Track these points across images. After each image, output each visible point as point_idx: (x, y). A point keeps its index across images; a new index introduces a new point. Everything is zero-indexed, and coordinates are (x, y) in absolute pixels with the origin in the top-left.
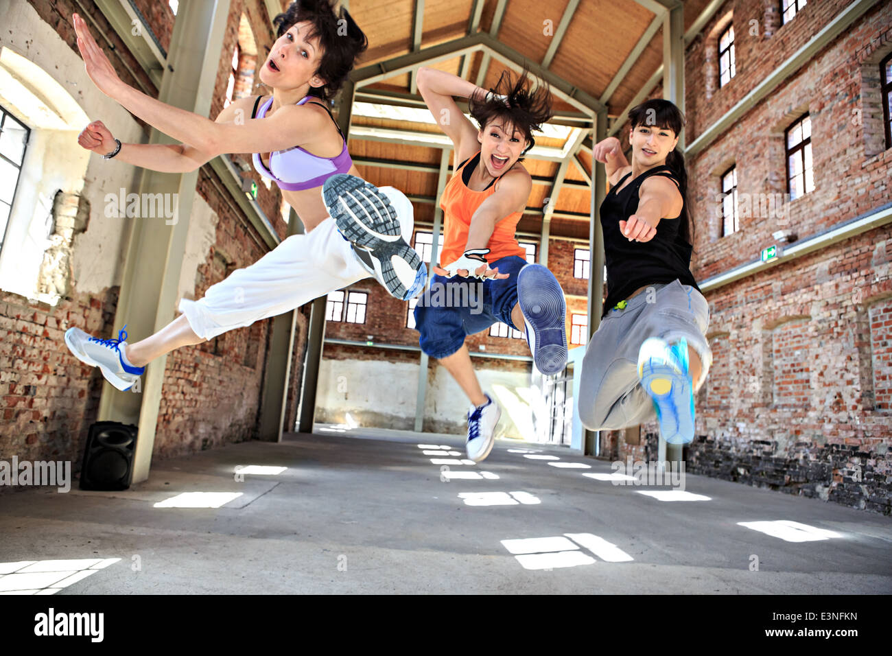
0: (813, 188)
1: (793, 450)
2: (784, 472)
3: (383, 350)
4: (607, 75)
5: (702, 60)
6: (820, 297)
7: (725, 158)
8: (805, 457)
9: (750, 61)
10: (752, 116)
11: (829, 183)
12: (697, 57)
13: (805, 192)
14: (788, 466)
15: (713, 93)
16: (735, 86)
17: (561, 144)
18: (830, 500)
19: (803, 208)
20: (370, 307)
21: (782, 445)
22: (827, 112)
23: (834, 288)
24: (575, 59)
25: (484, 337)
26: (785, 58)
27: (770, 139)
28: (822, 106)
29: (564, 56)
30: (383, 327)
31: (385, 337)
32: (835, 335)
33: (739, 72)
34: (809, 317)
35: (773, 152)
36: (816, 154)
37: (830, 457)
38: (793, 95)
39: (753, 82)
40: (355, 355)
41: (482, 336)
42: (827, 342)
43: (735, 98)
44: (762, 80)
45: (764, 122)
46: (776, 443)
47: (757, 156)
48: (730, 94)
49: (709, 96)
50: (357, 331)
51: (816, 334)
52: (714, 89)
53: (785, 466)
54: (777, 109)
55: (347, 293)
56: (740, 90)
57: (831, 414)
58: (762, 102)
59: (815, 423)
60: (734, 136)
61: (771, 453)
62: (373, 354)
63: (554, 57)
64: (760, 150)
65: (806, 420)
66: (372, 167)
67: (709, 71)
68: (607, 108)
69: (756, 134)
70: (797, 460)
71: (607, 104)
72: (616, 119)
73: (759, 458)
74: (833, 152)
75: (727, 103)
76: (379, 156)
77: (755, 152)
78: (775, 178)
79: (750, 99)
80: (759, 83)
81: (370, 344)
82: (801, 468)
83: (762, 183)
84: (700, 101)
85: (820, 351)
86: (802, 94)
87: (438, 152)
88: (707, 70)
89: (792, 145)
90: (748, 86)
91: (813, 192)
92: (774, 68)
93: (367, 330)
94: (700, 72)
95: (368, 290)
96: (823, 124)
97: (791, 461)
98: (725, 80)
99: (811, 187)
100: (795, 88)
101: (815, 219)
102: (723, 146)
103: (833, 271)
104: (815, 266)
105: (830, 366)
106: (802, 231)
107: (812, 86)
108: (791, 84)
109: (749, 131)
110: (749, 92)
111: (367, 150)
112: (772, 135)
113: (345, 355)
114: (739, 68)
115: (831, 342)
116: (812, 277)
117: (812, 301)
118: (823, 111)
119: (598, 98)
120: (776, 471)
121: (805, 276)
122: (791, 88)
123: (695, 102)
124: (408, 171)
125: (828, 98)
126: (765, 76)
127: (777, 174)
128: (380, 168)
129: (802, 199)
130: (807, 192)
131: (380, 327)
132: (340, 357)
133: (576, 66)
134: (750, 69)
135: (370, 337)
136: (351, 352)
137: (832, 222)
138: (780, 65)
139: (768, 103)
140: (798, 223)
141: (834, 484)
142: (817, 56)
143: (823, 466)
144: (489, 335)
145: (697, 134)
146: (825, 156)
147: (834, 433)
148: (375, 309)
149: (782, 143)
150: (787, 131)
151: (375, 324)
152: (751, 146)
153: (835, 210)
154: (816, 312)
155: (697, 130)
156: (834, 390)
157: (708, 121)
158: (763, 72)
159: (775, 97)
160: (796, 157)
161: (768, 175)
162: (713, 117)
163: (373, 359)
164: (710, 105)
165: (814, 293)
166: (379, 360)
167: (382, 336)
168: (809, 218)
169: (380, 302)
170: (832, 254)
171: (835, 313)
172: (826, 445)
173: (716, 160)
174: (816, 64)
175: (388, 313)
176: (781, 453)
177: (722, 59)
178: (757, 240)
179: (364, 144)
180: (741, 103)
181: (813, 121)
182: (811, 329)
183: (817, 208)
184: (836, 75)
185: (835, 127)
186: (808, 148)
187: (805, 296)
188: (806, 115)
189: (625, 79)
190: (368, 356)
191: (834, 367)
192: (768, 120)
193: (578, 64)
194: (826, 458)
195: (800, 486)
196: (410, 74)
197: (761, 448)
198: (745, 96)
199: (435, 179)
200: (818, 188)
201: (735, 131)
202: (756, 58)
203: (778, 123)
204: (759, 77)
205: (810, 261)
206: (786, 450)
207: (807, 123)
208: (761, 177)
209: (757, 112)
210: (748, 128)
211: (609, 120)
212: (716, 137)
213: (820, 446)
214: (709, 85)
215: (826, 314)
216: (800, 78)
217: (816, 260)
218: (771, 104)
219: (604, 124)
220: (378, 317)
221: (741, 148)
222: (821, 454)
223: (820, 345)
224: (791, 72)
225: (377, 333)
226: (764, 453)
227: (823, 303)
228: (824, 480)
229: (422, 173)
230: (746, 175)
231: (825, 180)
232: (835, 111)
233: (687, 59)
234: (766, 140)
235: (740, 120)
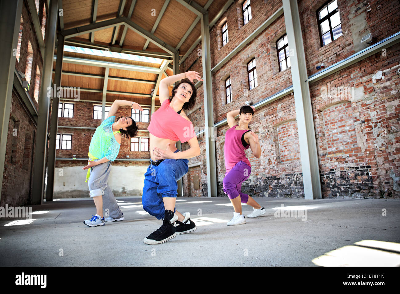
0: (257, 85)
1: (256, 181)
2: (253, 190)
3: (81, 161)
4: (179, 38)
5: (216, 35)
6: (262, 125)
7: (226, 74)
8: (260, 183)
9: (233, 37)
10: (235, 58)
11: (262, 84)
12: (214, 34)
13: (255, 87)
14: (255, 187)
15: (221, 48)
16: (229, 46)
17: (159, 66)
18: (269, 197)
19: (254, 93)
20: (74, 142)
21: (252, 180)
22: (261, 58)
23: (266, 121)
24: (165, 31)
25: (128, 152)
26: (246, 37)
27: (242, 67)
28: (259, 56)
29: (160, 29)
30: (81, 150)
31: (82, 155)
32: (267, 138)
33: (230, 41)
34: (258, 132)
35: (243, 72)
36: (258, 73)
37: (268, 181)
38: (249, 51)
39: (235, 45)
40: (67, 164)
41: (127, 151)
42: (265, 141)
43: (229, 50)
44: (238, 45)
45: (240, 60)
46: (250, 180)
47: (238, 73)
48: (227, 49)
49: (219, 49)
50: (68, 153)
51: (261, 138)
52: (221, 46)
53: (253, 188)
54: (244, 55)
55: (61, 136)
56: (230, 47)
57: (267, 166)
58: (239, 53)
59: (262, 170)
60: (229, 65)
61: (249, 184)
62: (76, 163)
63: (156, 29)
64: (239, 71)
65: (259, 170)
66: (71, 76)
67: (219, 39)
68: (179, 52)
69: (237, 65)
70: (257, 185)
71: (179, 50)
72: (182, 57)
73: (245, 186)
74: (263, 72)
75: (226, 52)
76: (75, 71)
77: (237, 71)
78: (244, 81)
79: (234, 52)
80: (237, 46)
81: (74, 159)
82: (259, 187)
83: (240, 83)
84: (216, 51)
85: (263, 144)
86: (252, 51)
87: (103, 69)
88: (218, 39)
89: (250, 69)
90: (233, 46)
91: (257, 87)
92: (242, 40)
93: (73, 152)
94: (215, 39)
95: (72, 134)
96: (259, 62)
97: (255, 185)
98: (225, 43)
99: (256, 85)
100: (250, 48)
101: (258, 96)
102: (225, 69)
103: (265, 115)
104: (259, 114)
105: (266, 149)
106: (255, 101)
107: (255, 48)
108: (248, 47)
109: (235, 63)
110: (234, 49)
111: (68, 67)
112: (242, 65)
113: (62, 165)
114: (230, 39)
115: (266, 140)
116: (259, 118)
117: (259, 126)
118: (259, 57)
119: (175, 47)
120: (251, 190)
121: (256, 117)
122: (248, 48)
123: (214, 51)
124: (89, 78)
125: (260, 53)
126: (239, 43)
127: (245, 80)
128: (75, 76)
129: (254, 89)
130: (256, 86)
131: (79, 150)
132: (60, 166)
133: (166, 34)
134: (234, 40)
135: (75, 156)
136: (65, 163)
137: (264, 97)
138: (244, 39)
139: (241, 53)
140: (253, 98)
141: (270, 191)
142: (256, 38)
143: (266, 185)
144: (131, 151)
145: (215, 64)
146: (261, 74)
147: (268, 173)
148: (76, 142)
149: (246, 68)
150: (248, 64)
151: (76, 149)
152: (235, 69)
153: (265, 93)
154: (261, 130)
155: (216, 62)
156: (268, 158)
157: (219, 59)
158: (238, 42)
159: (243, 51)
160: (251, 73)
161: (242, 80)
162: (221, 58)
163: (77, 166)
164: (220, 53)
165: (260, 123)
166: (79, 166)
167: (80, 154)
168: (257, 96)
169: (78, 139)
170: (265, 109)
171: (267, 130)
172: (266, 178)
173: (223, 74)
174: (256, 40)
175: (83, 144)
176: (252, 183)
177: (223, 35)
178: (239, 105)
179: (67, 65)
180: (231, 53)
181: (256, 61)
182: (259, 136)
183: (259, 92)
184: (263, 45)
185: (263, 63)
186: (255, 70)
187: (257, 125)
188: (254, 58)
189: (186, 40)
190: (74, 164)
191: (267, 149)
192: (241, 60)
193: (166, 33)
194: (266, 182)
195: (259, 194)
196: (90, 34)
197: (245, 182)
198: (232, 50)
199: (102, 81)
200: (259, 85)
201: (230, 63)
202: (236, 36)
203: (244, 61)
204: (237, 43)
205: (258, 112)
206: (254, 181)
207: (254, 61)
208: (240, 81)
209: (237, 56)
210: (234, 62)
211: (179, 56)
212: (223, 65)
213: (265, 178)
214: (219, 45)
215: (264, 131)
216: (251, 45)
217: (260, 111)
218: (242, 54)
219: (178, 58)
220: (78, 146)
221: (232, 70)
222: (265, 181)
223: (263, 142)
224: (248, 43)
225: (78, 154)
226: (246, 184)
227: (263, 127)
228: (266, 190)
229: (96, 79)
230: (234, 80)
231: (261, 82)
232: (263, 58)
233: (210, 34)
234: (241, 67)
235: (231, 59)
